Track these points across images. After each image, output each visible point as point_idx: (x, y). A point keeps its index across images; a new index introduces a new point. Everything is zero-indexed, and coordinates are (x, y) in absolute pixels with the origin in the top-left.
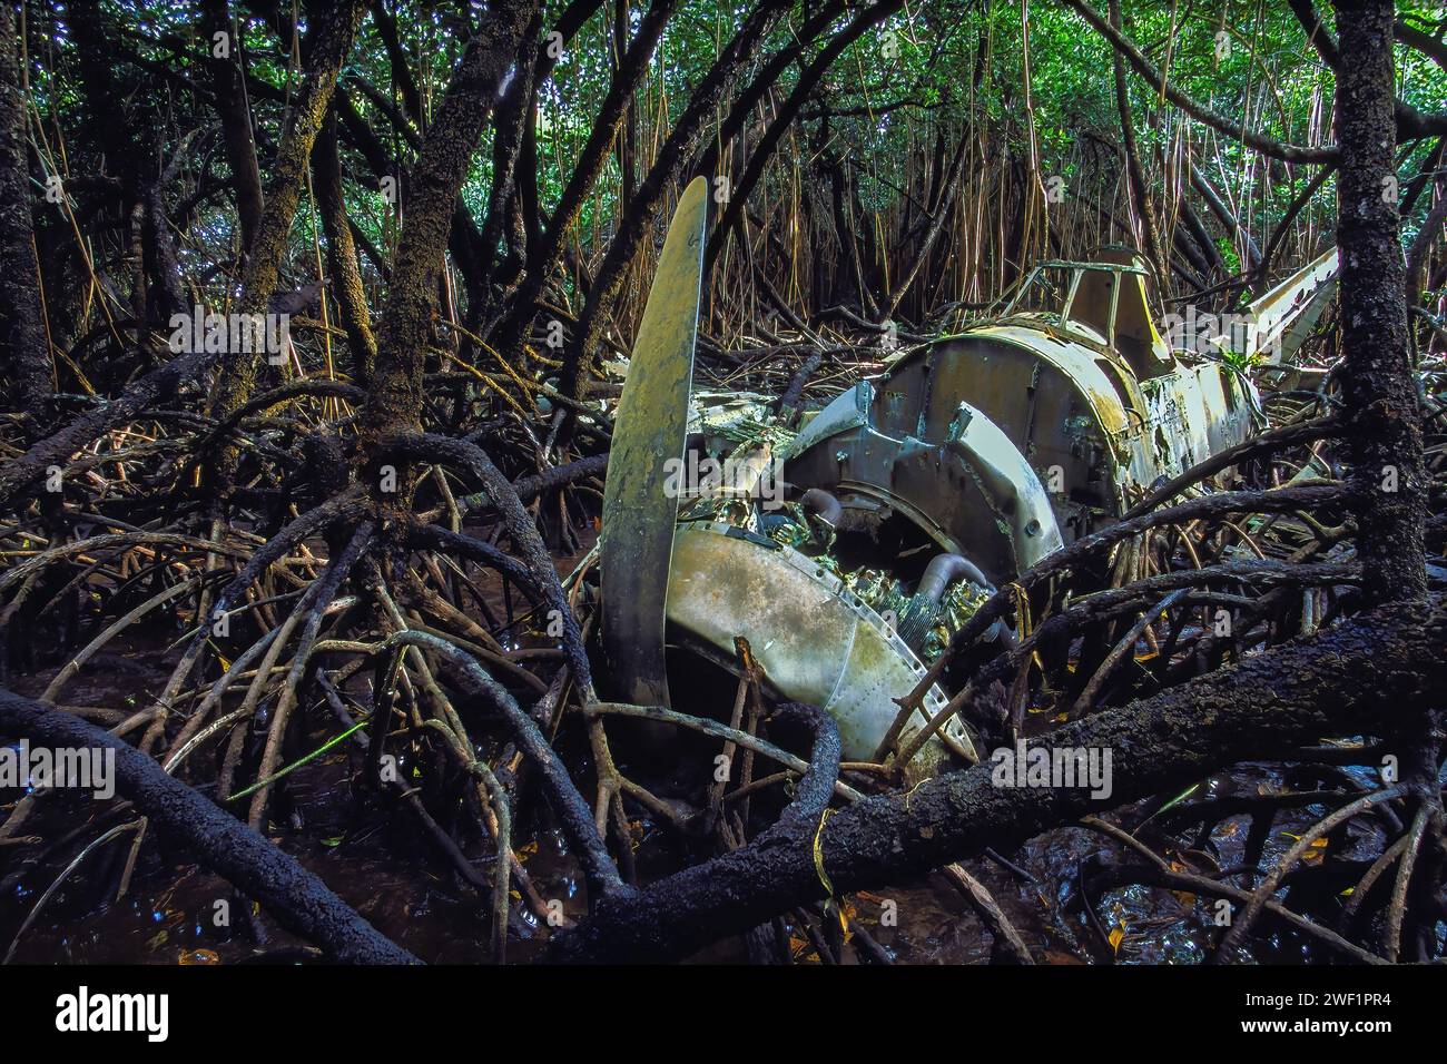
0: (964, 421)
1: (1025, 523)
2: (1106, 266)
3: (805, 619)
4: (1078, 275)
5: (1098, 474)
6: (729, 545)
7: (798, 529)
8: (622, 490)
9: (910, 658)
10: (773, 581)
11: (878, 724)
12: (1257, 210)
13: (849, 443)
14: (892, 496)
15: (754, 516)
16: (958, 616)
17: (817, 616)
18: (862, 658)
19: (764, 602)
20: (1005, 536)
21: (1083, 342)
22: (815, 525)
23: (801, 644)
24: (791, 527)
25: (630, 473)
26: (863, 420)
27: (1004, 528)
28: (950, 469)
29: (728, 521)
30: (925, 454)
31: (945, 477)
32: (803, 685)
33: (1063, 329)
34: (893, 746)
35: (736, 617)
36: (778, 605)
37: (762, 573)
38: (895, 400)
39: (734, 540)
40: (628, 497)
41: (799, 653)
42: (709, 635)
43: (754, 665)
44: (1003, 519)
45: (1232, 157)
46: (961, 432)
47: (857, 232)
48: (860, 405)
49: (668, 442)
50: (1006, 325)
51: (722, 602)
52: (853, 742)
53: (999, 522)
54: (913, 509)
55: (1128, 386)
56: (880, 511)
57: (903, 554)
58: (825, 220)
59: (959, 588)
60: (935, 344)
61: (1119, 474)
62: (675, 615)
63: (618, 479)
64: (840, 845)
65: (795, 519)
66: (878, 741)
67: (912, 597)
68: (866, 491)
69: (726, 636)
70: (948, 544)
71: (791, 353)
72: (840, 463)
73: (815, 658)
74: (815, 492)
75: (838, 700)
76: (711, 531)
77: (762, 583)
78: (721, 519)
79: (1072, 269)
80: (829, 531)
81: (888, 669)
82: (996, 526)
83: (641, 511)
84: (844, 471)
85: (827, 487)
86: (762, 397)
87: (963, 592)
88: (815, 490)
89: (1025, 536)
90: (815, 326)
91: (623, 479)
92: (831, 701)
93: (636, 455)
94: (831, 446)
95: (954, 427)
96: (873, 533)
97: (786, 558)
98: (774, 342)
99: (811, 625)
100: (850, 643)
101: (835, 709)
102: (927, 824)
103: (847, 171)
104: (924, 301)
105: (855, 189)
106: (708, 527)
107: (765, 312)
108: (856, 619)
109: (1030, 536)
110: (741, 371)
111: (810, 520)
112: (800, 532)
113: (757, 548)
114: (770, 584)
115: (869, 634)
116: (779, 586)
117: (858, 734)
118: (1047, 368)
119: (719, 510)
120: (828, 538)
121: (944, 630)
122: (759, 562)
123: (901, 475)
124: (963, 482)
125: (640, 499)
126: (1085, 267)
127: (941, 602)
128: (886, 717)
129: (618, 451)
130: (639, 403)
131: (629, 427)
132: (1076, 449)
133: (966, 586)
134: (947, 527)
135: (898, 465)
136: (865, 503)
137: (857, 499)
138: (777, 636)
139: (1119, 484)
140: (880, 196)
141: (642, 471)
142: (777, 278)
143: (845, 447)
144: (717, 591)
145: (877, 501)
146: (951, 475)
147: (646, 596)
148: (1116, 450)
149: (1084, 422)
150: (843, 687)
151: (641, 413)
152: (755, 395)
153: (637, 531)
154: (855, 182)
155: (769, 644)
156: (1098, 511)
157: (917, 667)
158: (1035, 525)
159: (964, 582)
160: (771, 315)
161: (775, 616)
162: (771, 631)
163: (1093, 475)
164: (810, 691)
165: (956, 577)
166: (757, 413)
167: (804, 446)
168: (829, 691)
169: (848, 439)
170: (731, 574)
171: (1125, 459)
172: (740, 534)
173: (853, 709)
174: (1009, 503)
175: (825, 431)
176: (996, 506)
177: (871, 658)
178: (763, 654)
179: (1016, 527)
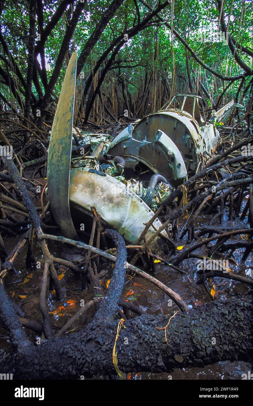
0: (160, 134)
1: (177, 164)
2: (192, 96)
3: (114, 198)
4: (185, 98)
5: (192, 151)
6: (89, 175)
7: (113, 168)
8: (52, 158)
9: (148, 209)
10: (103, 187)
11: (138, 231)
12: (214, 93)
13: (126, 143)
14: (139, 158)
15: (98, 165)
16: (160, 193)
17: (118, 197)
18: (133, 210)
19: (101, 194)
20: (171, 168)
21: (186, 116)
22: (118, 167)
23: (113, 207)
24: (110, 168)
25: (55, 153)
26: (130, 136)
27: (171, 166)
28: (156, 149)
29: (90, 167)
30: (149, 145)
31: (154, 152)
32: (114, 220)
33: (182, 112)
34: (143, 238)
35: (92, 199)
36: (105, 195)
37: (100, 184)
38: (139, 132)
39: (91, 173)
40: (54, 161)
41: (112, 210)
42: (83, 205)
43: (98, 215)
44: (171, 163)
45: (209, 81)
46: (159, 138)
47: (128, 99)
48: (130, 132)
49: (66, 141)
50: (167, 111)
51: (87, 194)
52: (131, 236)
53: (170, 164)
54: (146, 161)
55: (197, 127)
56: (136, 162)
57: (142, 173)
58: (120, 95)
59: (160, 184)
60: (149, 116)
61: (197, 150)
62: (72, 199)
63: (51, 155)
64: (127, 355)
65: (112, 165)
66: (139, 236)
67: (147, 188)
68: (132, 156)
69: (88, 206)
70: (155, 171)
71: (113, 125)
72: (125, 149)
73: (118, 211)
74: (117, 157)
75: (125, 224)
76: (84, 171)
77: (100, 187)
78: (88, 167)
79: (184, 97)
80: (122, 168)
81: (141, 213)
82: (169, 165)
83: (59, 165)
84: (126, 151)
85: (121, 156)
86: (105, 135)
87: (162, 186)
88: (118, 157)
89: (177, 168)
90: (118, 119)
91: (53, 154)
92: (123, 224)
93: (56, 146)
94: (122, 144)
95: (157, 137)
96: (134, 168)
97: (107, 178)
98: (109, 123)
99: (116, 200)
100: (129, 205)
101: (125, 227)
102: (179, 353)
103: (125, 83)
104: (143, 114)
105: (127, 88)
106: (83, 169)
107: (107, 117)
108: (130, 197)
109: (178, 168)
110: (101, 129)
111: (116, 166)
112: (113, 169)
113: (98, 175)
114: (102, 188)
115: (135, 202)
116: (105, 188)
117: (132, 234)
118: (179, 122)
119: (87, 163)
120: (122, 171)
121: (157, 198)
122: (99, 180)
123: (142, 151)
124: (159, 153)
125: (58, 161)
126: (187, 96)
127: (155, 189)
128: (141, 228)
129: (51, 145)
130: (57, 129)
131: (54, 137)
132: (186, 144)
133: (162, 184)
134: (155, 166)
135: (141, 149)
136: (132, 160)
137: (129, 159)
138: (105, 205)
139: (197, 153)
140: (133, 89)
141: (58, 152)
142: (110, 109)
143: (125, 144)
144: (85, 190)
145: (135, 159)
146: (156, 151)
147: (62, 193)
148: (196, 144)
149: (188, 137)
150: (127, 220)
151: (58, 132)
152: (104, 134)
153: (58, 172)
154: (127, 85)
155: (103, 208)
156: (191, 161)
157: (150, 211)
158: (180, 165)
159: (162, 183)
160: (109, 117)
161: (104, 198)
162: (103, 203)
163: (190, 151)
164: (117, 222)
165: (159, 181)
166: (104, 138)
167: (114, 144)
168: (123, 222)
169: (126, 142)
170: (90, 185)
171: (198, 146)
172: (92, 171)
173: (130, 227)
174: (172, 158)
175: (120, 140)
176: (169, 160)
177: (136, 210)
178: (101, 211)
179: (174, 165)
